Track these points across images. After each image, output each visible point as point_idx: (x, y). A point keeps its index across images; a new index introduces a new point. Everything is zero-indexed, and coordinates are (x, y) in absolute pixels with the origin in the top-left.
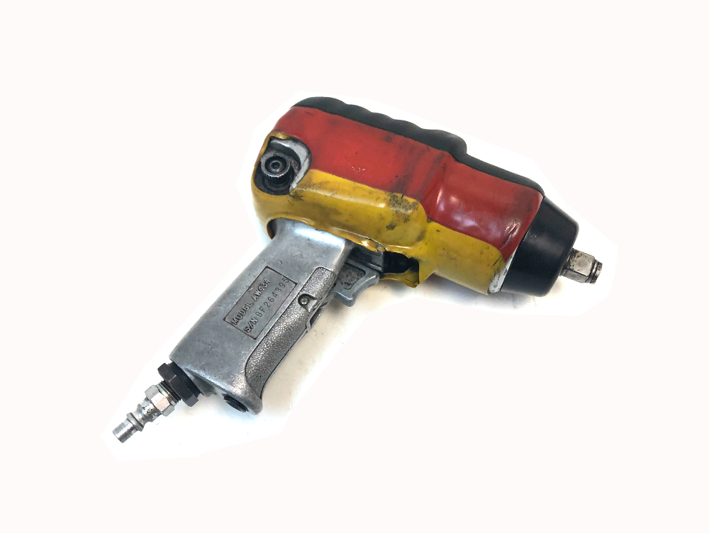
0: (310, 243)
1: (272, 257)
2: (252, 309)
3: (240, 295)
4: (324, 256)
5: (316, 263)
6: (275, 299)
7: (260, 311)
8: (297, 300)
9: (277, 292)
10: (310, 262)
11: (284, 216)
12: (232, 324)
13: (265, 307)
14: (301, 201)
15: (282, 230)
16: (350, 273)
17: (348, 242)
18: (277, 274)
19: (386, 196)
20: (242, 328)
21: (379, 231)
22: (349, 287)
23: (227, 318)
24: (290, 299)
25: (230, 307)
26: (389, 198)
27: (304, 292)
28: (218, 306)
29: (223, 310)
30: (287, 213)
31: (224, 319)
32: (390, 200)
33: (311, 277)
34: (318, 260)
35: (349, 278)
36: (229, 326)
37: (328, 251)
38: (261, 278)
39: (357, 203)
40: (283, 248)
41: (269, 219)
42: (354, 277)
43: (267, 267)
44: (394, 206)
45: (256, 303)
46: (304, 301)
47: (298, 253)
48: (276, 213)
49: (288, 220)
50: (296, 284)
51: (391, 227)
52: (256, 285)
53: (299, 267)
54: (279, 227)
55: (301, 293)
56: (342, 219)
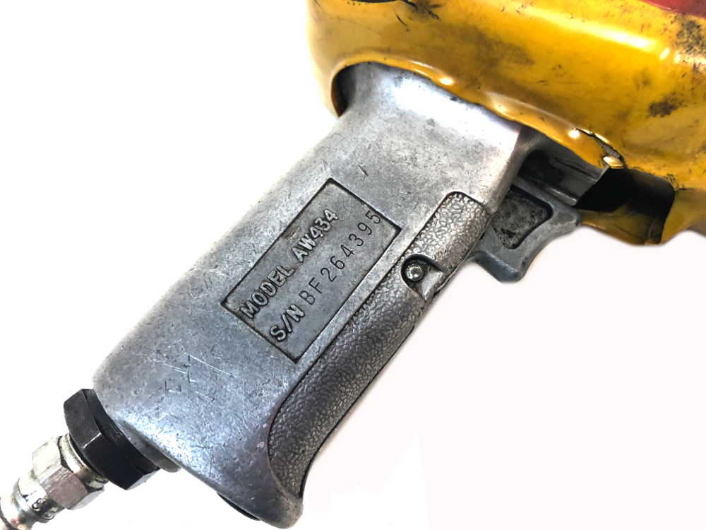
0: (433, 133)
1: (344, 157)
2: (293, 284)
3: (264, 244)
4: (466, 164)
5: (446, 181)
6: (348, 262)
7: (313, 291)
8: (399, 268)
9: (353, 245)
10: (434, 176)
11: (379, 58)
12: (241, 316)
13: (323, 280)
14: (435, 21)
15: (369, 92)
16: (515, 207)
17: (526, 133)
18: (351, 199)
19: (667, 21)
20: (266, 330)
21: (623, 116)
22: (512, 241)
23: (230, 300)
24: (383, 266)
25: (240, 271)
26: (676, 27)
27: (416, 251)
28: (210, 266)
29: (223, 277)
30: (388, 51)
31: (224, 303)
32: (680, 34)
33: (434, 216)
34: (451, 174)
35: (511, 220)
36: (236, 323)
37: (476, 153)
38: (315, 207)
39: (585, 36)
40: (372, 138)
41: (341, 65)
42: (523, 219)
43: (330, 181)
44: (690, 49)
45: (302, 269)
46: (414, 272)
47: (407, 153)
48: (358, 51)
49: (387, 68)
50: (398, 229)
51: (664, 108)
52: (302, 223)
53: (407, 187)
54: (360, 86)
55: (410, 253)
56: (530, 76)
